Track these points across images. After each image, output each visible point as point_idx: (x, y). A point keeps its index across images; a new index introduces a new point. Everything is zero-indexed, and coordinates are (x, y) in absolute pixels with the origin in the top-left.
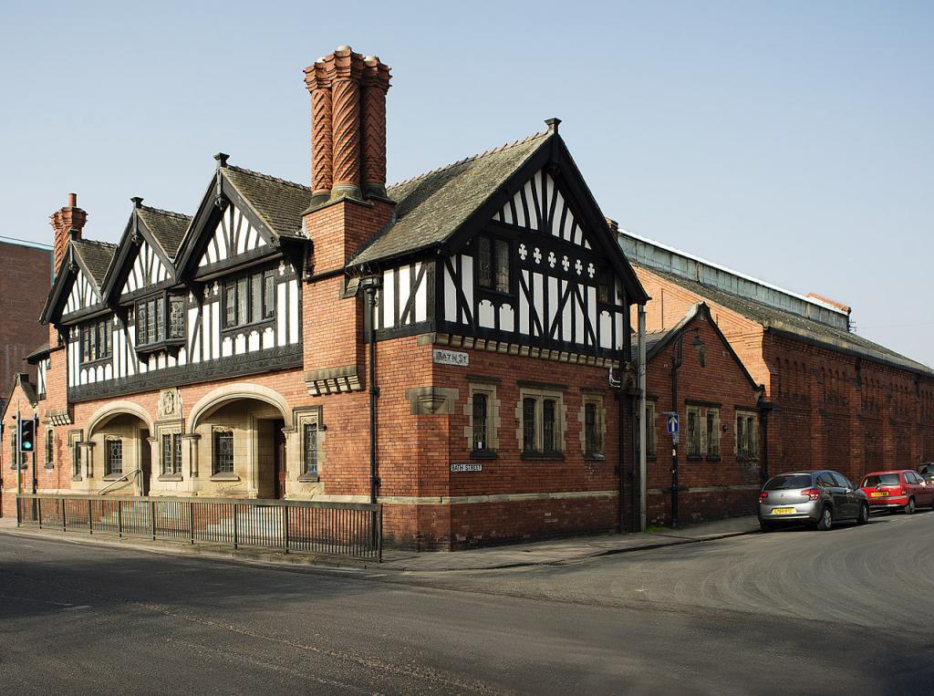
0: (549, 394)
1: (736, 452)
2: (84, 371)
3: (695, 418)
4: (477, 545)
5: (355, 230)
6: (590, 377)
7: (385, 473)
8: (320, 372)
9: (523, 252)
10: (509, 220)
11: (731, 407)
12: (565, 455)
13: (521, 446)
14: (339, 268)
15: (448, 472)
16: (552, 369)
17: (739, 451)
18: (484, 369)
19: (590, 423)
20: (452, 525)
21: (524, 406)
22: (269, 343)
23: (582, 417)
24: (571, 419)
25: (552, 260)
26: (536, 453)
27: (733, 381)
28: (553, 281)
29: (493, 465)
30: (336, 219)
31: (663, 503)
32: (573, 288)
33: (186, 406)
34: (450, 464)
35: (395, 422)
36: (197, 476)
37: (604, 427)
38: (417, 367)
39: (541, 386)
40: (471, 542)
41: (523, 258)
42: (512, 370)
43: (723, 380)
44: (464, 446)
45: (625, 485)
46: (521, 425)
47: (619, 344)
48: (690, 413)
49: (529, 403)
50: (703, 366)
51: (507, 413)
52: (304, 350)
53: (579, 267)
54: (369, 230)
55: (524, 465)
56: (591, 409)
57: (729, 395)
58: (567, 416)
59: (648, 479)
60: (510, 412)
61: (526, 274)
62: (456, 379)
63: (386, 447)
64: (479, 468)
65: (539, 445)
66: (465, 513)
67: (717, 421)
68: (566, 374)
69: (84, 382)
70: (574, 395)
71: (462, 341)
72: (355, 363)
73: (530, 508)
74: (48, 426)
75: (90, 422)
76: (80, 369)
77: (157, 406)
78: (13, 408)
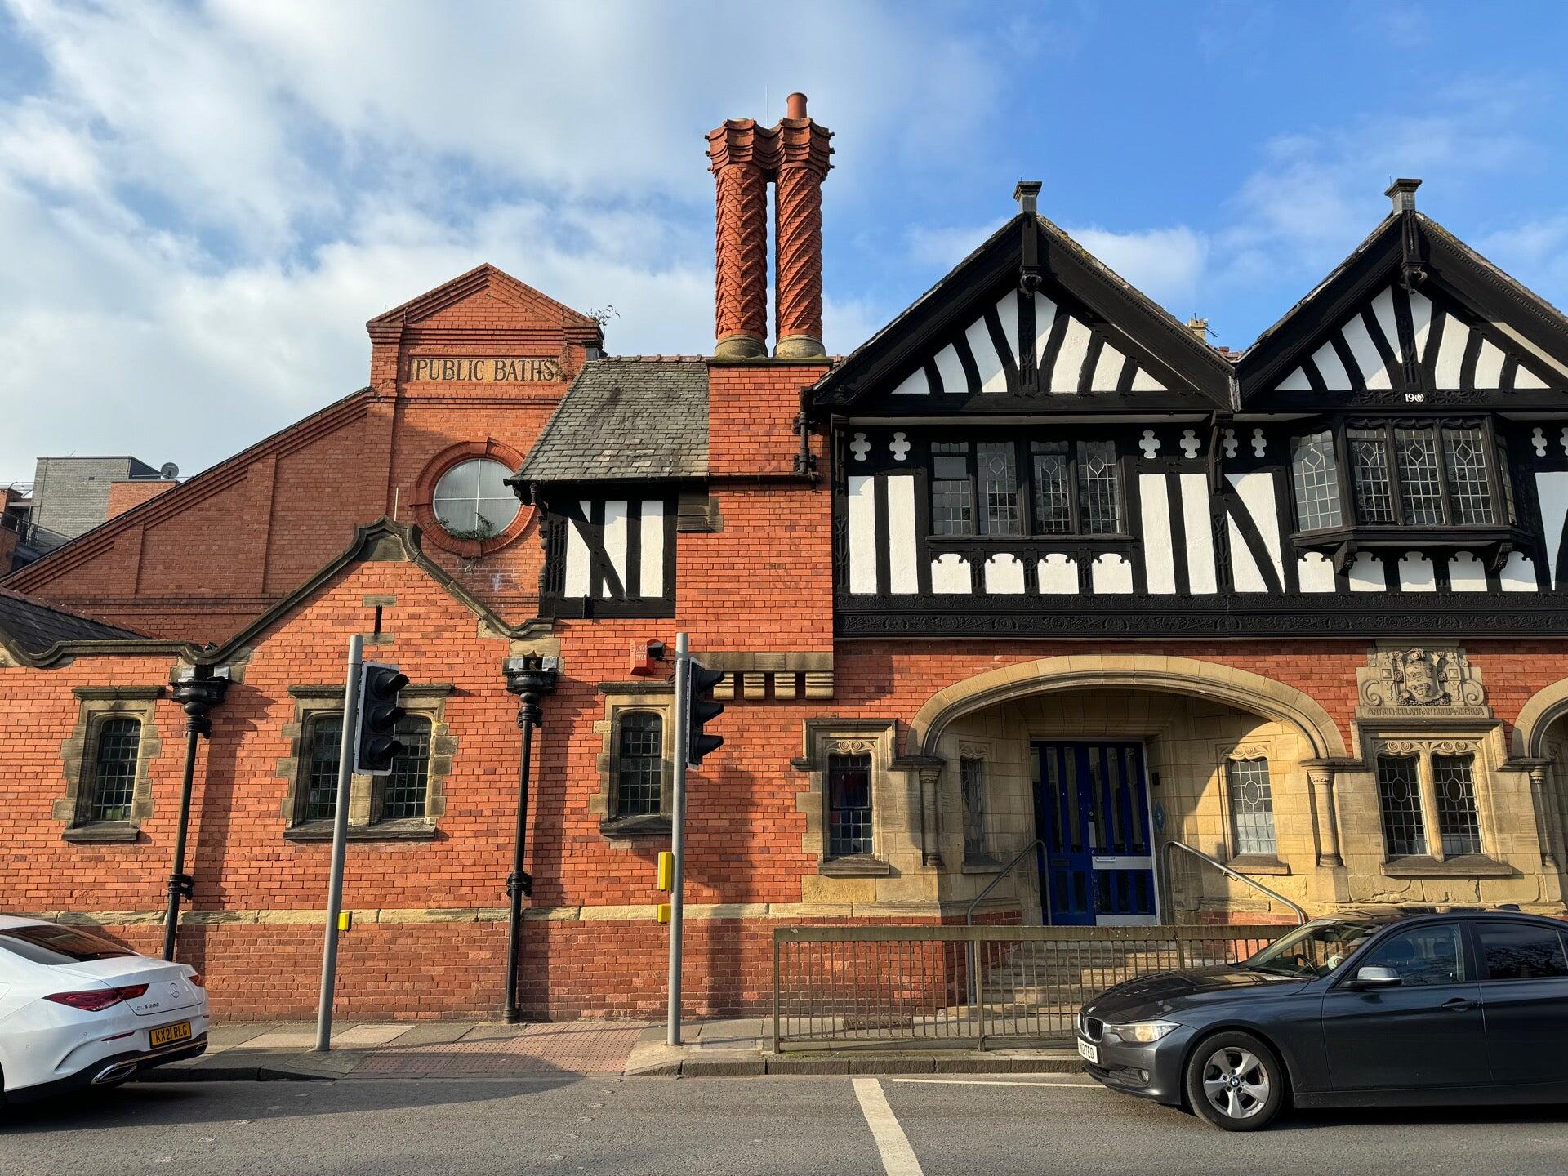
33: (1507, 690)
74: (624, 700)
75: (940, 702)
76: (928, 550)
77: (1353, 683)
78: (326, 629)
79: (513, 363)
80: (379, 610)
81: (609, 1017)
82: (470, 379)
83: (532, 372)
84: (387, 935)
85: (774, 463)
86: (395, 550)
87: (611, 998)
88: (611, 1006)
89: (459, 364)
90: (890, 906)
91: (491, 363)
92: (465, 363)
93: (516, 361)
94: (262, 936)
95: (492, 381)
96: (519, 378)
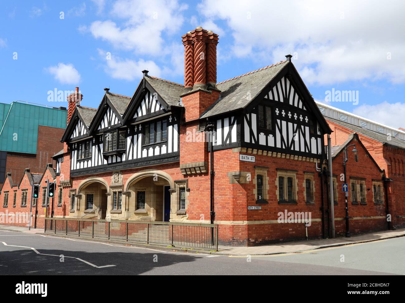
0: (289, 174)
1: (374, 201)
2: (78, 163)
3: (355, 186)
4: (259, 243)
5: (204, 103)
6: (308, 167)
7: (217, 210)
8: (188, 164)
9: (277, 112)
10: (271, 98)
11: (370, 180)
12: (298, 202)
13: (278, 198)
14: (197, 119)
15: (246, 210)
16: (291, 163)
17: (375, 200)
18: (262, 163)
19: (309, 188)
20: (249, 234)
21: (279, 180)
22: (164, 151)
23: (304, 185)
24: (300, 185)
25: (290, 115)
26: (285, 201)
27: (371, 168)
28: (290, 124)
29: (266, 206)
30: (195, 98)
31: (342, 225)
32: (299, 127)
33: (125, 179)
34: (247, 206)
35: (222, 187)
36: (128, 210)
37: (314, 189)
38: (232, 162)
39: (286, 170)
40: (257, 242)
41: (277, 114)
42: (273, 164)
43: (366, 167)
44: (253, 198)
45: (325, 216)
46: (278, 188)
47: (320, 152)
48: (352, 183)
49: (281, 179)
50: (357, 161)
51: (272, 183)
52: (180, 155)
53: (301, 118)
54: (209, 103)
55: (279, 207)
56: (308, 181)
57: (369, 175)
58: (298, 184)
59: (335, 213)
60: (273, 183)
61: (279, 121)
62: (249, 168)
63: (218, 198)
64: (260, 208)
65: (286, 197)
66: (254, 228)
67: (365, 187)
68: (297, 165)
69: (78, 168)
70: (301, 175)
71: (252, 151)
72: (204, 160)
73: (282, 227)
78: (45, 179)
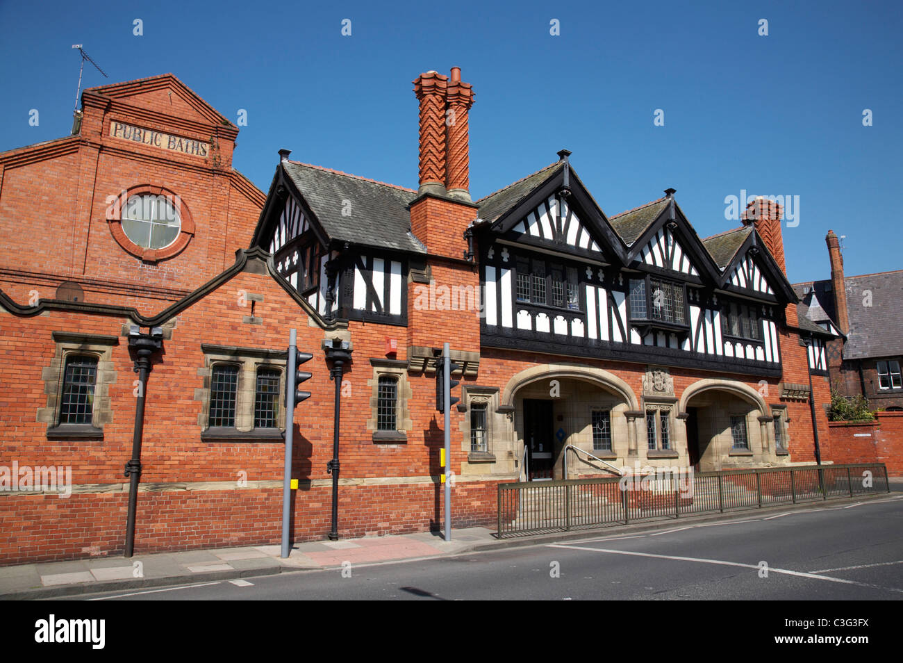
33: (679, 387)
35: (820, 420)
74: (383, 369)
75: (515, 380)
76: (517, 307)
77: (641, 381)
78: (223, 311)
79: (180, 141)
80: (254, 303)
81: (380, 534)
82: (151, 143)
83: (193, 148)
84: (265, 495)
85: (456, 253)
86: (262, 268)
87: (380, 525)
88: (380, 529)
89: (145, 133)
90: (497, 475)
91: (166, 137)
92: (149, 134)
93: (183, 140)
94: (190, 498)
95: (166, 148)
96: (184, 151)
